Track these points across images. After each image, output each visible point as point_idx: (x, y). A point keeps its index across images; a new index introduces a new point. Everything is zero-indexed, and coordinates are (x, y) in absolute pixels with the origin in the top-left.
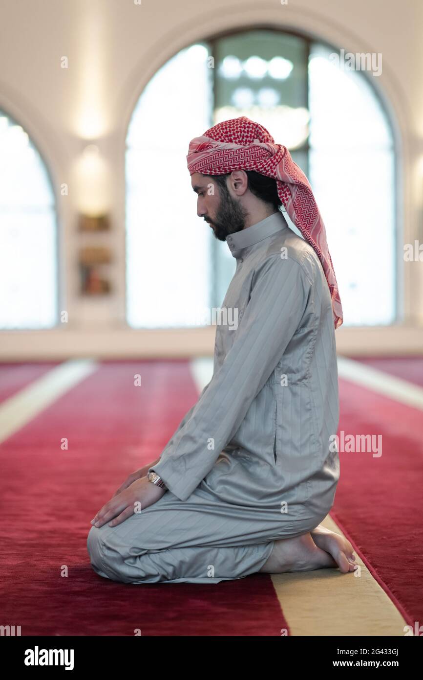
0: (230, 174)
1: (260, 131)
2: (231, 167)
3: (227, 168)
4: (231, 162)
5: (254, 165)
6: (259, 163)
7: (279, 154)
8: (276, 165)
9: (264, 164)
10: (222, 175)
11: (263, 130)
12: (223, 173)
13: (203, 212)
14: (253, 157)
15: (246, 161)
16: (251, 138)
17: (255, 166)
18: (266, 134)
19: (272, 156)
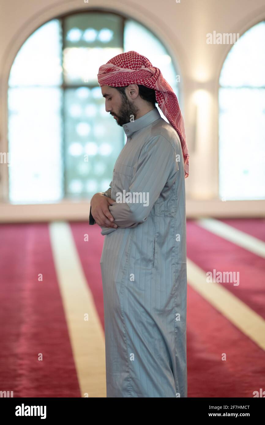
0: (128, 86)
1: (145, 60)
2: (128, 82)
3: (126, 83)
4: (128, 79)
5: (142, 82)
6: (145, 80)
7: (157, 74)
8: (155, 81)
9: (149, 81)
10: (122, 87)
11: (147, 60)
12: (123, 85)
13: (110, 109)
14: (141, 76)
15: (137, 79)
16: (140, 65)
17: (143, 82)
18: (148, 62)
19: (152, 75)
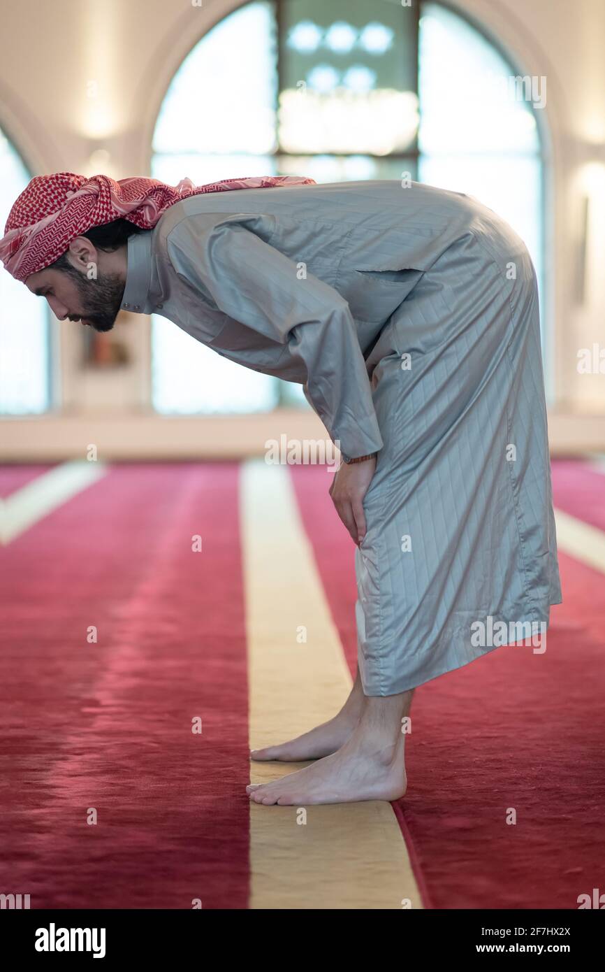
0: (68, 250)
1: (64, 180)
2: (64, 241)
3: (61, 245)
4: (60, 236)
5: (87, 222)
6: (91, 215)
7: (103, 188)
8: (110, 203)
9: (97, 211)
10: (59, 258)
11: (67, 177)
12: (60, 254)
13: (65, 311)
14: (79, 214)
15: (75, 224)
16: (61, 196)
17: (89, 222)
18: (72, 179)
19: (97, 196)
